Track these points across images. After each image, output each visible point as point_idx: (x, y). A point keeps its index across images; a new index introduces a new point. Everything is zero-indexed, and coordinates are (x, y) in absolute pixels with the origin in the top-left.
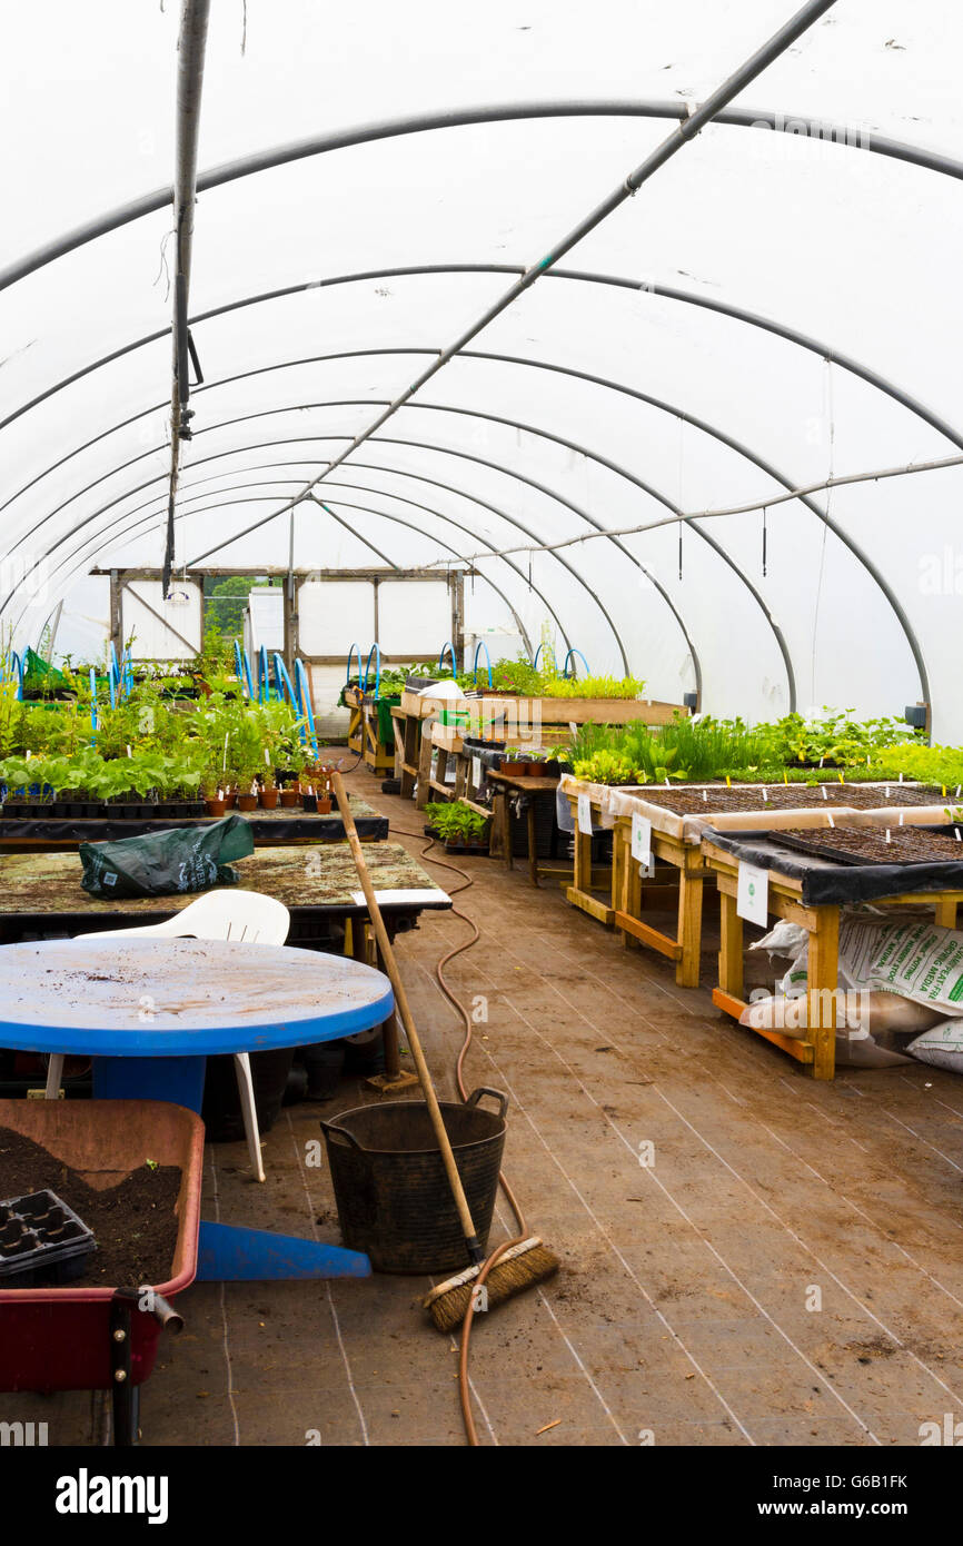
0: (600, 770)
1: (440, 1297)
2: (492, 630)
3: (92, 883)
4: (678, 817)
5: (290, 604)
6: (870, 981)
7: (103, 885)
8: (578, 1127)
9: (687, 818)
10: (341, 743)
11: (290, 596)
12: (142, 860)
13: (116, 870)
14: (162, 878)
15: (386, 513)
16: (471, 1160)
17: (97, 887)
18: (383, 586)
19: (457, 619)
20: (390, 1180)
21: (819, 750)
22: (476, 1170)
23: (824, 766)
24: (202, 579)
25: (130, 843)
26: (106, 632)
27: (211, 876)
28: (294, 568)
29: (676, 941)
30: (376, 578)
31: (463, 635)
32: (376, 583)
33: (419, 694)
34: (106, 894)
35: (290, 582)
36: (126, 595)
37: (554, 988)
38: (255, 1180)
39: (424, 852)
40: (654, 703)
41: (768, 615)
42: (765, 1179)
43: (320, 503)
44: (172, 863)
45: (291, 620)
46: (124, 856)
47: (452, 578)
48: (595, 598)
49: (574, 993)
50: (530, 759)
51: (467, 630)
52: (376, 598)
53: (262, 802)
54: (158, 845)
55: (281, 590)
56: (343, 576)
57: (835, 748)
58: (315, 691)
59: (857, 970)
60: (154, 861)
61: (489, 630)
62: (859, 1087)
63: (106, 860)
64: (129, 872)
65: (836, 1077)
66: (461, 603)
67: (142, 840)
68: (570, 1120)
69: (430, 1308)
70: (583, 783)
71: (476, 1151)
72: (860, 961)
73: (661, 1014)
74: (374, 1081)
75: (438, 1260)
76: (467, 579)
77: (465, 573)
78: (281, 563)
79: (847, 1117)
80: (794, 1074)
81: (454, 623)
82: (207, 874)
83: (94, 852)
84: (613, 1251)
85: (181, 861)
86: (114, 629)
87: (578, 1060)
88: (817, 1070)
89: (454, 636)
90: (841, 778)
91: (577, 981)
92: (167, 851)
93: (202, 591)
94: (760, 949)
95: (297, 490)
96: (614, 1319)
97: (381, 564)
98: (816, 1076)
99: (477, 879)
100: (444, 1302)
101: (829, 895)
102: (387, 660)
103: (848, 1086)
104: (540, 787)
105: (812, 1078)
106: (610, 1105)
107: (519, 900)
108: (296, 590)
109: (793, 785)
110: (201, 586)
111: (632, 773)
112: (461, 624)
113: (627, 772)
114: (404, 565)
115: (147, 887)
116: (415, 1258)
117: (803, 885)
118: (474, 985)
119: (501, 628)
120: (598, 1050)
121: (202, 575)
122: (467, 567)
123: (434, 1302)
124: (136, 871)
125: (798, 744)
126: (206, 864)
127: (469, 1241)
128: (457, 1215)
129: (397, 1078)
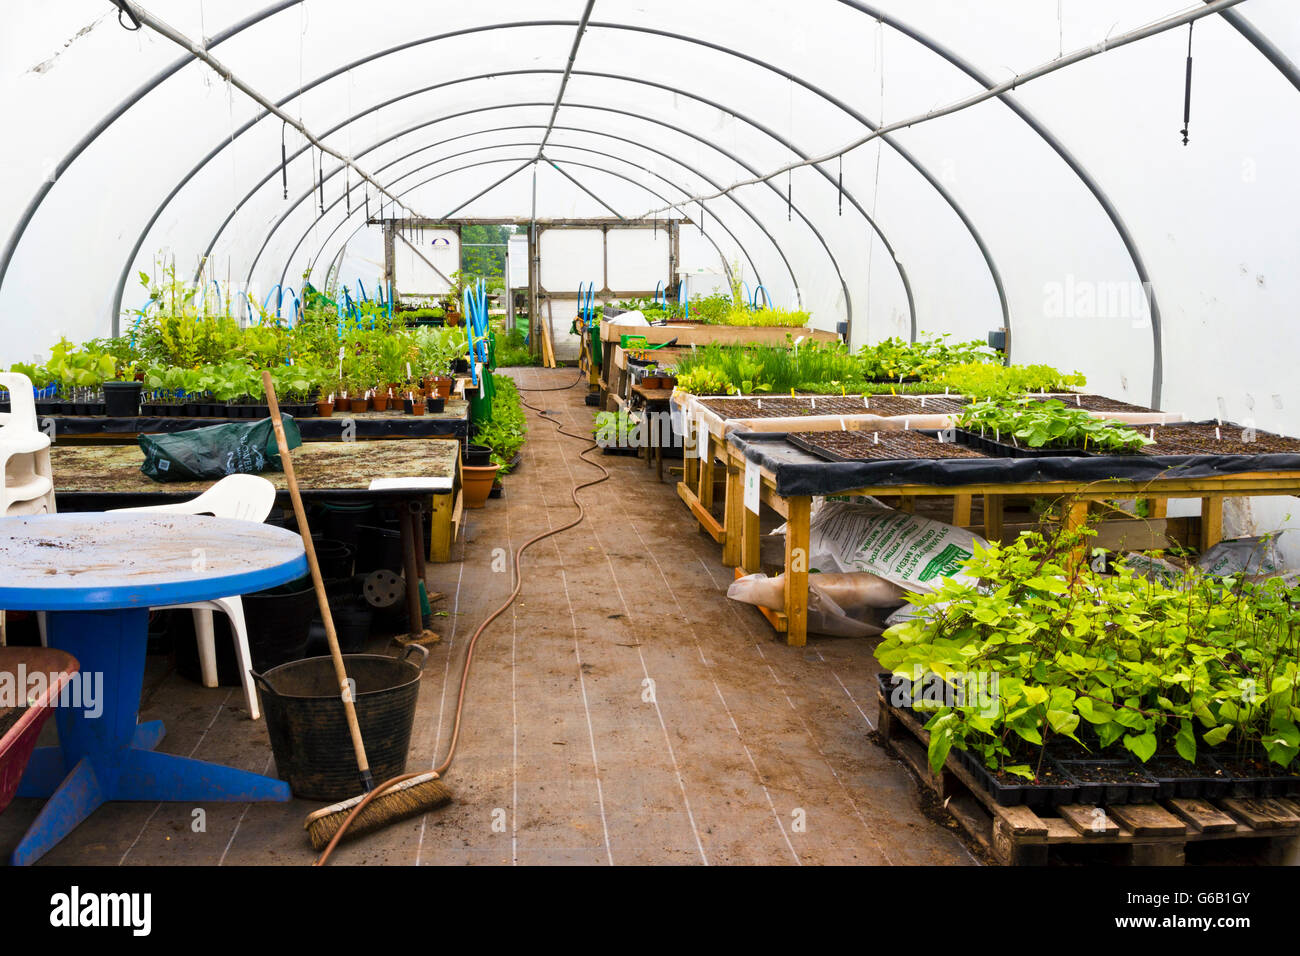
0: (695, 382)
1: (317, 820)
2: (702, 270)
3: (150, 468)
4: (721, 421)
5: (533, 248)
6: (854, 563)
7: (159, 470)
8: (550, 680)
9: (729, 422)
10: (573, 364)
11: (533, 242)
12: (195, 449)
13: (168, 457)
14: (211, 465)
15: (614, 171)
16: (375, 706)
17: (154, 471)
18: (611, 233)
19: (674, 260)
20: (301, 721)
21: (906, 368)
22: (380, 714)
23: (903, 382)
24: (460, 228)
25: (187, 435)
26: (382, 272)
27: (257, 464)
28: (537, 218)
29: (723, 527)
30: (605, 226)
31: (678, 274)
32: (605, 231)
33: (609, 322)
34: (162, 478)
35: (533, 229)
36: (398, 240)
37: (611, 565)
38: (249, 717)
39: (583, 453)
40: (815, 330)
41: (892, 254)
42: (685, 729)
43: (550, 162)
44: (223, 452)
45: (534, 261)
46: (177, 446)
47: (671, 226)
48: (774, 241)
49: (625, 569)
50: (666, 374)
51: (681, 270)
52: (605, 243)
53: (371, 405)
54: (209, 437)
55: (526, 237)
56: (576, 225)
57: (920, 367)
58: (553, 321)
59: (845, 554)
60: (205, 450)
61: (700, 270)
62: (825, 654)
63: (160, 450)
64: (181, 460)
65: (808, 643)
66: (677, 247)
67: (197, 433)
68: (548, 675)
69: (308, 829)
70: (683, 393)
71: (379, 698)
72: (849, 546)
73: (689, 588)
74: (399, 638)
75: (345, 789)
76: (683, 228)
77: (680, 222)
78: (527, 215)
79: (796, 679)
80: (772, 641)
81: (671, 264)
82: (254, 462)
83: (150, 442)
84: (512, 786)
85: (229, 450)
86: (388, 269)
87: (587, 625)
88: (790, 638)
89: (671, 275)
90: (893, 392)
91: (635, 560)
92: (218, 442)
93: (460, 237)
94: (778, 535)
95: (533, 152)
96: (472, 843)
97: (608, 215)
98: (790, 643)
99: (614, 475)
100: (320, 825)
101: (797, 487)
102: (615, 295)
103: (815, 653)
104: (661, 398)
105: (786, 644)
106: (588, 663)
107: (637, 493)
108: (538, 237)
109: (850, 397)
110: (459, 233)
111: (722, 386)
112: (676, 265)
113: (718, 385)
114: (628, 215)
115: (197, 472)
116: (325, 787)
117: (777, 478)
118: (544, 561)
119: (709, 269)
120: (610, 617)
121: (459, 224)
122: (682, 217)
123: (311, 825)
124: (187, 459)
125: (888, 363)
126: (252, 453)
127: (362, 774)
128: (353, 752)
129: (419, 636)
